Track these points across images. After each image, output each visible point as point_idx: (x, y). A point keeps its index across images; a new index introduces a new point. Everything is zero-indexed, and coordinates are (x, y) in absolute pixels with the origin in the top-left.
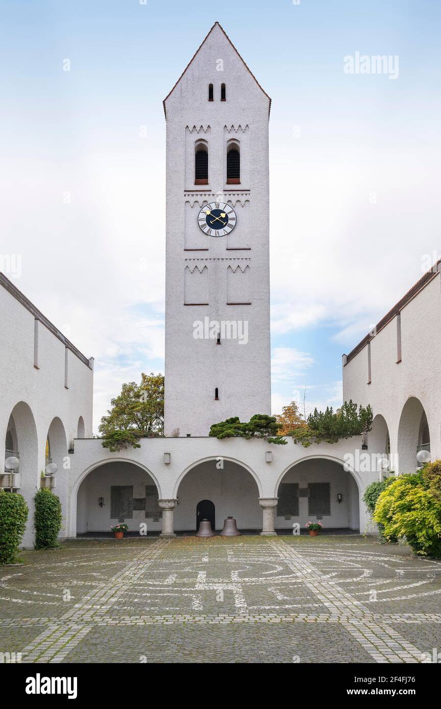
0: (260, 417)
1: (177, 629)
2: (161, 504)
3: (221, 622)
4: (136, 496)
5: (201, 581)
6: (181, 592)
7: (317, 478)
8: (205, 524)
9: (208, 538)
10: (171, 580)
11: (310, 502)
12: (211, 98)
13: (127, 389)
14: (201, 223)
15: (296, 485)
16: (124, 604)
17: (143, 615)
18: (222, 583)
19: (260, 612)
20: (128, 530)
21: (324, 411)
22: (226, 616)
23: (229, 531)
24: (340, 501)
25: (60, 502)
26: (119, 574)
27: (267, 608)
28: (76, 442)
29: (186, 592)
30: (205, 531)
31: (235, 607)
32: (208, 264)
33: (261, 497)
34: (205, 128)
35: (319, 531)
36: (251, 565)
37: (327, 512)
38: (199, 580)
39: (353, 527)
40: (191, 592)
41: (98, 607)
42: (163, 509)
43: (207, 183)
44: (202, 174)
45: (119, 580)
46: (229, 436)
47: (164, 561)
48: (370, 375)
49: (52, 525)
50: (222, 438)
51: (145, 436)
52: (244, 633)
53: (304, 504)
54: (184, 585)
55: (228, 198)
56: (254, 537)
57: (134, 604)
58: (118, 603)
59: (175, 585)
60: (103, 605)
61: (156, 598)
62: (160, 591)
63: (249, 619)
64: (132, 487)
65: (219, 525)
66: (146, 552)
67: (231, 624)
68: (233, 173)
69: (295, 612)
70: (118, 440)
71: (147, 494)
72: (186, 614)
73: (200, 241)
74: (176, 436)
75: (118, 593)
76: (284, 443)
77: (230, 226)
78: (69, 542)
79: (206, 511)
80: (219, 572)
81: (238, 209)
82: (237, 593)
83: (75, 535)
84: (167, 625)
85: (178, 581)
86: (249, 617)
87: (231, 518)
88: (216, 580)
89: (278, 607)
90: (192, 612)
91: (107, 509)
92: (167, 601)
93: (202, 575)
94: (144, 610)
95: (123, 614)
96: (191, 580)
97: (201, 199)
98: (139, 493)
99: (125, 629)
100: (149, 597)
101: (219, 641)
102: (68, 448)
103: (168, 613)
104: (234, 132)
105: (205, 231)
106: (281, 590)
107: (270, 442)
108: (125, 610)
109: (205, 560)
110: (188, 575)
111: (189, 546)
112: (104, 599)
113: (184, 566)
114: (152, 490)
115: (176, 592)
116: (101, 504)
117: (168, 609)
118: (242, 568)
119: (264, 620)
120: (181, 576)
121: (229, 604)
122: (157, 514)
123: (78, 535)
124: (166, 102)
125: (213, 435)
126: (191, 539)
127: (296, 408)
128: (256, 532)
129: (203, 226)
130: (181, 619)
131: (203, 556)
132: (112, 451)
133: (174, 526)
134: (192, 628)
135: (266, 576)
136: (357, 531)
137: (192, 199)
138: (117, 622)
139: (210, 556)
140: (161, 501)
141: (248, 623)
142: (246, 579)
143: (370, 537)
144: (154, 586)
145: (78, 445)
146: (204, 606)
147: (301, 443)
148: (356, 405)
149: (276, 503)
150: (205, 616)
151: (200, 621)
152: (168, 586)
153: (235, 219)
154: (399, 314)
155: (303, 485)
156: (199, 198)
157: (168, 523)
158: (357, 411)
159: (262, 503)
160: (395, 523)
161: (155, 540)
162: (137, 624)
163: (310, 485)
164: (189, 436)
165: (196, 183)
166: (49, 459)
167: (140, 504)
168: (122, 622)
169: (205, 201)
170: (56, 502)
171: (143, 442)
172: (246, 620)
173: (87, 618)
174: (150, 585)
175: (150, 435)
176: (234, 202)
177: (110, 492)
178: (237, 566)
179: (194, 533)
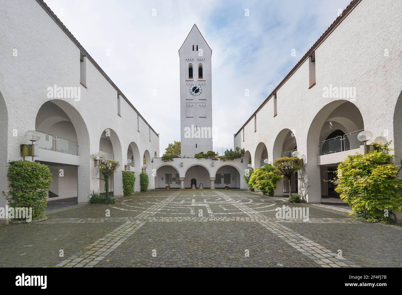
0: (210, 152)
1: (184, 224)
2: (180, 179)
3: (204, 221)
4: (173, 177)
5: (194, 203)
6: (186, 207)
7: (226, 172)
8: (194, 185)
9: (194, 190)
10: (182, 202)
11: (224, 179)
12: (193, 50)
13: (170, 145)
14: (191, 91)
15: (220, 174)
16: (163, 211)
17: (169, 217)
18: (201, 203)
19: (219, 216)
20: (171, 187)
21: (229, 150)
22: (205, 217)
23: (201, 187)
24: (233, 179)
25: (148, 177)
26: (165, 200)
27: (222, 214)
28: (154, 159)
29: (188, 207)
30: (194, 187)
31: (208, 213)
32: (193, 104)
33: (210, 177)
34: (192, 60)
35: (227, 188)
36: (210, 197)
37: (230, 183)
38: (192, 202)
39: (238, 187)
40: (190, 207)
41: (152, 212)
42: (181, 180)
43: (193, 78)
44: (191, 75)
45: (164, 202)
46: (200, 157)
47: (181, 196)
48: (244, 139)
49: (145, 184)
50: (199, 158)
51: (175, 157)
52: (215, 227)
53: (223, 180)
54: (187, 204)
55: (199, 83)
56: (208, 190)
57: (167, 211)
58: (161, 211)
59: (184, 204)
60: (154, 211)
61: (176, 209)
62: (178, 206)
63: (215, 220)
64: (171, 174)
65: (198, 186)
66: (175, 193)
67: (208, 222)
68: (201, 75)
69: (234, 216)
70: (166, 158)
71: (176, 177)
72: (188, 216)
73: (190, 97)
74: (184, 157)
75: (162, 207)
76: (218, 160)
77: (200, 92)
78: (152, 190)
79: (194, 182)
80: (199, 200)
81: (202, 86)
82: (207, 207)
83: (154, 188)
84: (179, 222)
85: (185, 203)
86: (215, 218)
87: (201, 184)
88: (199, 202)
89: (226, 214)
90: (191, 216)
91: (164, 181)
92: (180, 210)
93: (193, 201)
94: (171, 214)
95: (161, 216)
96: (190, 202)
97: (191, 83)
98: (174, 176)
99: (160, 224)
100: (174, 209)
101: (205, 233)
102: (151, 161)
103: (180, 216)
104: (200, 61)
105: (192, 93)
106: (224, 206)
107: (213, 159)
108: (163, 214)
109: (194, 196)
110: (189, 200)
111: (189, 192)
112: (156, 209)
113: (187, 198)
114: (178, 175)
115: (184, 206)
116: (163, 179)
117: (180, 214)
118: (207, 198)
119: (223, 220)
120: (186, 201)
121: (205, 212)
122: (179, 183)
123: (155, 188)
124: (180, 51)
125: (195, 157)
126: (190, 190)
127: (218, 154)
128: (209, 188)
129: (192, 92)
130: (186, 219)
131: (194, 195)
132: (165, 161)
133: (184, 186)
134: (191, 224)
135: (216, 201)
136: (240, 188)
137: (188, 83)
138: (158, 220)
139: (196, 194)
140: (180, 178)
141: (215, 221)
142: (210, 202)
143: (243, 190)
144: (176, 204)
145: (154, 160)
146: (195, 213)
147: (222, 160)
148: (239, 148)
149: (215, 179)
150: (196, 217)
151: (194, 220)
152: (181, 204)
153: (201, 90)
154: (256, 116)
155: (222, 174)
156: (190, 83)
157: (182, 185)
158: (240, 150)
159: (211, 179)
160: (257, 184)
161: (178, 190)
162: (166, 221)
163: (224, 174)
164: (188, 157)
165: (189, 78)
166: (145, 163)
167: (174, 179)
168: (160, 220)
169: (192, 84)
170: (147, 177)
171: (174, 159)
172: (214, 220)
173: (145, 218)
174: (175, 204)
175: (177, 157)
176: (201, 84)
177: (165, 176)
178: (205, 198)
179: (191, 188)
